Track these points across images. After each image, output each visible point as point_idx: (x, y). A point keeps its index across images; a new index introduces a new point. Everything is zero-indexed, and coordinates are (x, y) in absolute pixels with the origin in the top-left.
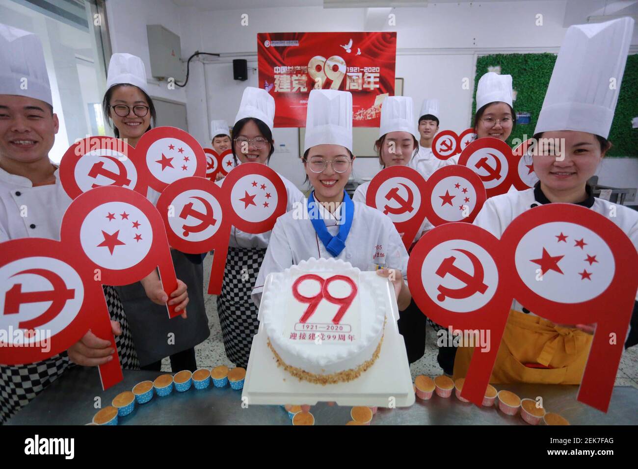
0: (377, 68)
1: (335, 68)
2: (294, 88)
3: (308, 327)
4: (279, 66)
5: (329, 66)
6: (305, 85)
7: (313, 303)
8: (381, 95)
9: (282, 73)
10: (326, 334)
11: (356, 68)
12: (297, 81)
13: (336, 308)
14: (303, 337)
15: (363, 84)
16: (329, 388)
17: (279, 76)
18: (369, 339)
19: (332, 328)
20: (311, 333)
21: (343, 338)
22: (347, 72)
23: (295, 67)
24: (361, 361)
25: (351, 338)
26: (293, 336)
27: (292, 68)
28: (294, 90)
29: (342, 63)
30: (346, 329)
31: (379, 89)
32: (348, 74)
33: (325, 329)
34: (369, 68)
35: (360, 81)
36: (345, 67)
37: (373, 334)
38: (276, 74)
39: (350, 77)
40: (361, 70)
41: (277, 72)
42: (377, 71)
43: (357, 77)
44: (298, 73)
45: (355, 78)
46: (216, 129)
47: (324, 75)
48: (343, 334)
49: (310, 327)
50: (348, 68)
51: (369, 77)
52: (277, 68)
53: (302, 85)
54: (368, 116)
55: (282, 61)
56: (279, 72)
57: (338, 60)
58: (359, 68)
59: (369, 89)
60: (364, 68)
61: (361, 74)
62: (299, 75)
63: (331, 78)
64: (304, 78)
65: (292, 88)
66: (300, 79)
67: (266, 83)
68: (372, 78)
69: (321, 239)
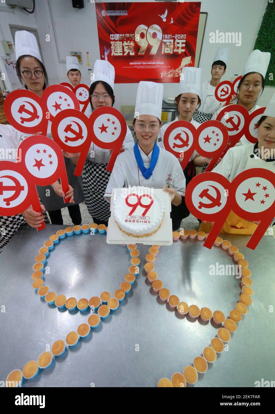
0: (184, 35)
1: (154, 35)
2: (125, 52)
3: (132, 217)
4: (114, 34)
5: (150, 33)
6: (133, 50)
7: (134, 207)
8: (186, 58)
9: (116, 40)
10: (139, 220)
11: (169, 35)
12: (127, 47)
13: (144, 209)
14: (130, 221)
15: (174, 49)
16: (140, 239)
17: (114, 42)
18: (156, 223)
19: (142, 218)
20: (133, 220)
21: (146, 222)
22: (163, 39)
23: (125, 35)
24: (153, 230)
25: (149, 222)
26: (126, 221)
27: (123, 35)
28: (125, 54)
29: (159, 31)
30: (147, 218)
31: (184, 53)
32: (164, 40)
33: (139, 218)
34: (179, 35)
35: (172, 46)
36: (162, 34)
37: (157, 221)
38: (112, 41)
39: (165, 43)
40: (173, 37)
41: (113, 39)
42: (184, 38)
43: (170, 43)
44: (128, 39)
45: (168, 44)
46: (70, 64)
47: (147, 42)
48: (146, 220)
49: (133, 217)
50: (164, 35)
51: (178, 43)
52: (112, 35)
53: (131, 49)
54: (176, 74)
55: (115, 29)
56: (114, 39)
57: (156, 28)
58: (171, 35)
59: (178, 52)
60: (175, 36)
61: (172, 41)
62: (129, 42)
63: (151, 44)
64: (132, 44)
65: (124, 52)
66: (129, 45)
67: (105, 48)
68: (181, 43)
69: (140, 169)
